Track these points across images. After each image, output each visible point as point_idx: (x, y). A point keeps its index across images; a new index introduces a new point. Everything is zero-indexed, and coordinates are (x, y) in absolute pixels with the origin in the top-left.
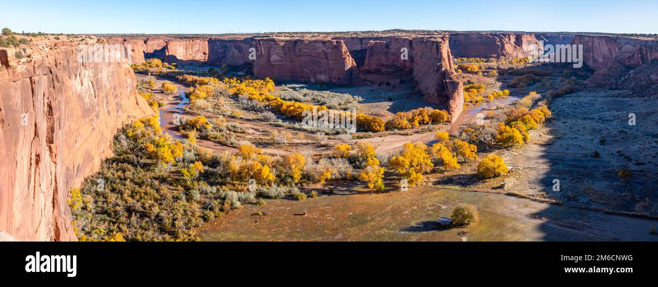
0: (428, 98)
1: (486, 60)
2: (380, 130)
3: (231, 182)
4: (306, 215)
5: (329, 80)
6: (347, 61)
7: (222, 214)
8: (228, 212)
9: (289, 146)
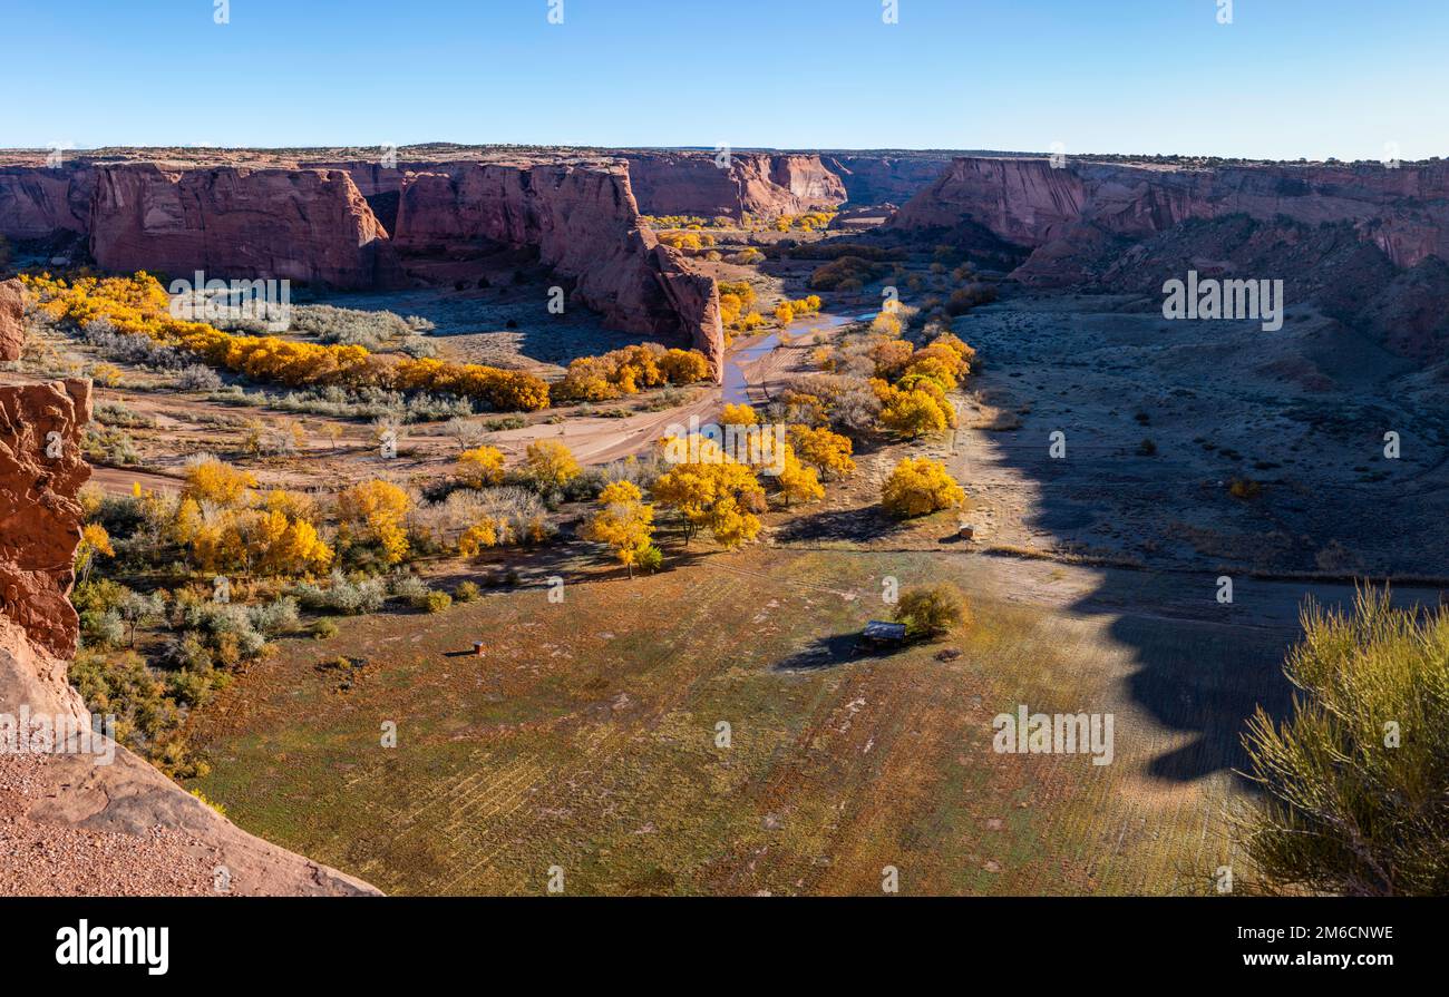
0: (622, 320)
1: (705, 221)
2: (537, 406)
3: (194, 574)
4: (482, 654)
5: (314, 274)
6: (364, 223)
7: (226, 678)
8: (240, 669)
9: (302, 458)
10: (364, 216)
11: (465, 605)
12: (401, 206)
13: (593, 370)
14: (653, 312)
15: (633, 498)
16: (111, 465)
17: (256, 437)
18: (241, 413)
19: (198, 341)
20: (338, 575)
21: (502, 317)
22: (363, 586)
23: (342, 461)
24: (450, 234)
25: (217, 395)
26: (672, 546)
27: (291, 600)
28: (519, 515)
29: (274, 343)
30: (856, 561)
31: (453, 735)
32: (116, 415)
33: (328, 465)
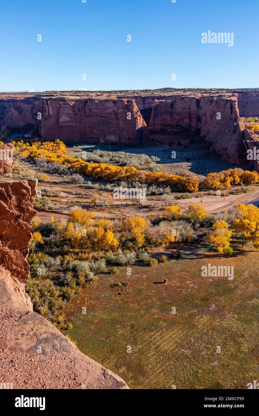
0: (228, 159)
2: (194, 191)
3: (71, 250)
4: (166, 284)
5: (119, 140)
6: (139, 120)
7: (80, 289)
8: (85, 286)
9: (111, 208)
10: (139, 118)
11: (162, 264)
12: (152, 113)
13: (215, 178)
14: (240, 156)
15: (225, 227)
16: (43, 210)
17: (95, 200)
18: (90, 191)
19: (77, 165)
20: (120, 251)
21: (185, 157)
22: (128, 255)
23: (124, 209)
24: (169, 125)
25: (82, 185)
26: (238, 247)
27: (103, 260)
28: (184, 231)
29: (103, 166)
31: (154, 315)
32: (46, 192)
33: (119, 211)
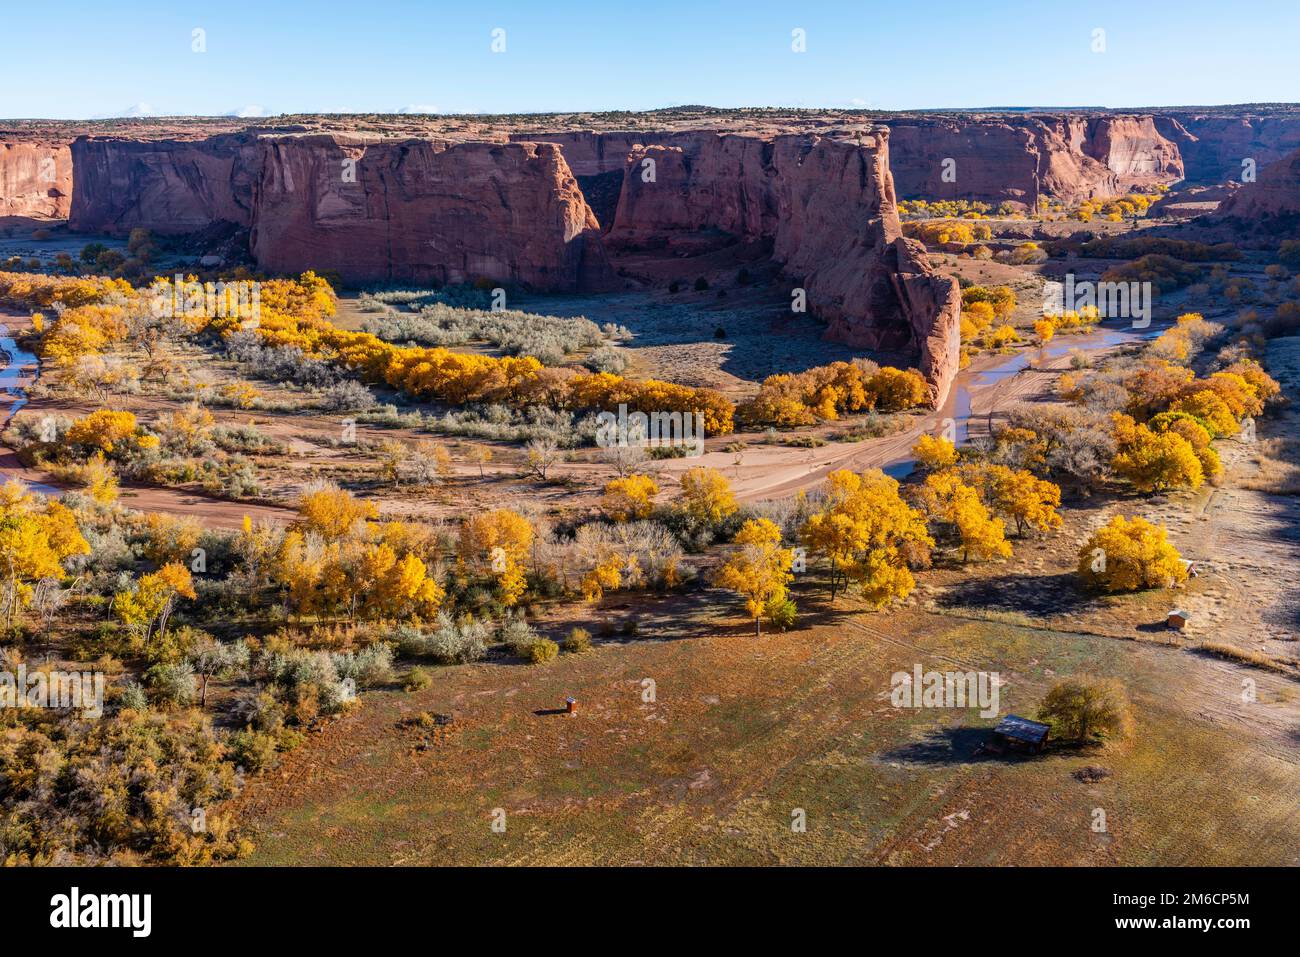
0: (845, 332)
2: (718, 431)
3: (291, 619)
4: (574, 714)
6: (573, 211)
7: (297, 737)
8: (316, 727)
9: (445, 487)
10: (573, 202)
11: (573, 656)
12: (624, 186)
13: (788, 391)
14: (881, 322)
16: (226, 498)
17: (394, 463)
18: (389, 435)
19: (357, 354)
20: (444, 619)
21: (712, 326)
22: (466, 630)
23: (488, 490)
24: (676, 224)
25: (366, 416)
26: (818, 600)
27: (387, 646)
28: (652, 554)
29: (440, 355)
30: (1022, 640)
31: (515, 808)
32: (244, 439)
33: (471, 495)
